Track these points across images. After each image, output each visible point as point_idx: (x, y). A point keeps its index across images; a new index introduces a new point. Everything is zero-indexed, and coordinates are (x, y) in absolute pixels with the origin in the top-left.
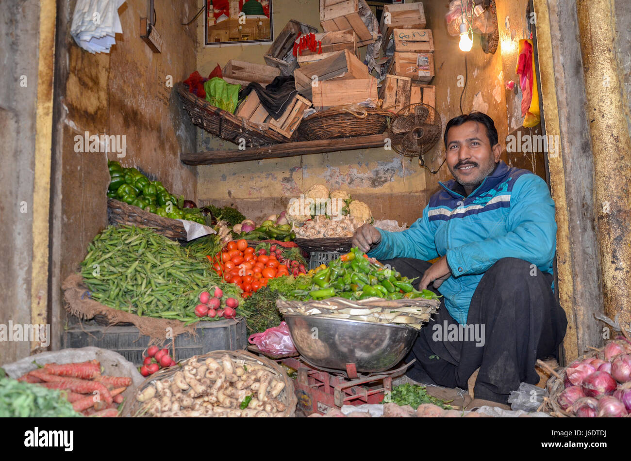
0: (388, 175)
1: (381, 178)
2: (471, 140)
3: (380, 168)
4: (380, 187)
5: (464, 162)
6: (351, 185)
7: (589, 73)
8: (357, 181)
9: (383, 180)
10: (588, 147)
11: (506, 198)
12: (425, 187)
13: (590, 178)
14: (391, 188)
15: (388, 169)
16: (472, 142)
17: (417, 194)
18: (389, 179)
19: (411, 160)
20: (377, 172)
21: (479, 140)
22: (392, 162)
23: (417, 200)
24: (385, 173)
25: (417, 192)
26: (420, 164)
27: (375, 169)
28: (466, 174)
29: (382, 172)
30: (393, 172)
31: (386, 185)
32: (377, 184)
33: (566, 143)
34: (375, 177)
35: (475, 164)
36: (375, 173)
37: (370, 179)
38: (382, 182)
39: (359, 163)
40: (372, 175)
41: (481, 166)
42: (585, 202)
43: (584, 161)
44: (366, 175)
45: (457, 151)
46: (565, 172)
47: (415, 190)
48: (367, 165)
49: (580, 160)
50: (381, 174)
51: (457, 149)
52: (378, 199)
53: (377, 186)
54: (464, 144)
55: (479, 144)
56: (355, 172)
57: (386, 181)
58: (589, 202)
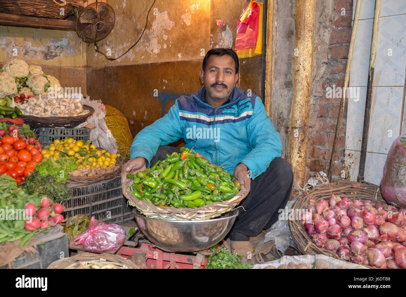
0: (58, 51)
1: (52, 52)
2: (227, 69)
3: (51, 44)
4: (51, 60)
5: (220, 83)
6: (26, 56)
7: (300, 41)
8: (32, 53)
9: (53, 54)
10: (289, 85)
11: (250, 113)
12: (86, 64)
13: (289, 103)
14: (60, 62)
15: (58, 46)
16: (226, 71)
17: (80, 69)
18: (58, 54)
19: (89, 46)
20: (49, 48)
21: (232, 70)
22: (61, 41)
23: (80, 73)
24: (55, 49)
25: (79, 67)
26: (95, 50)
27: (47, 45)
28: (218, 91)
29: (53, 48)
30: (62, 49)
31: (56, 58)
32: (48, 57)
33: (273, 78)
34: (47, 51)
35: (225, 87)
36: (47, 48)
37: (43, 52)
38: (53, 56)
39: (33, 38)
40: (44, 49)
41: (229, 89)
42: (281, 116)
43: (286, 92)
44: (40, 49)
45: (215, 74)
46: (271, 96)
47: (78, 65)
48: (40, 40)
49: (282, 91)
50: (52, 50)
51: (215, 73)
52: (50, 70)
53: (49, 59)
54: (221, 71)
55: (231, 73)
56: (29, 44)
57: (56, 56)
58: (285, 116)
